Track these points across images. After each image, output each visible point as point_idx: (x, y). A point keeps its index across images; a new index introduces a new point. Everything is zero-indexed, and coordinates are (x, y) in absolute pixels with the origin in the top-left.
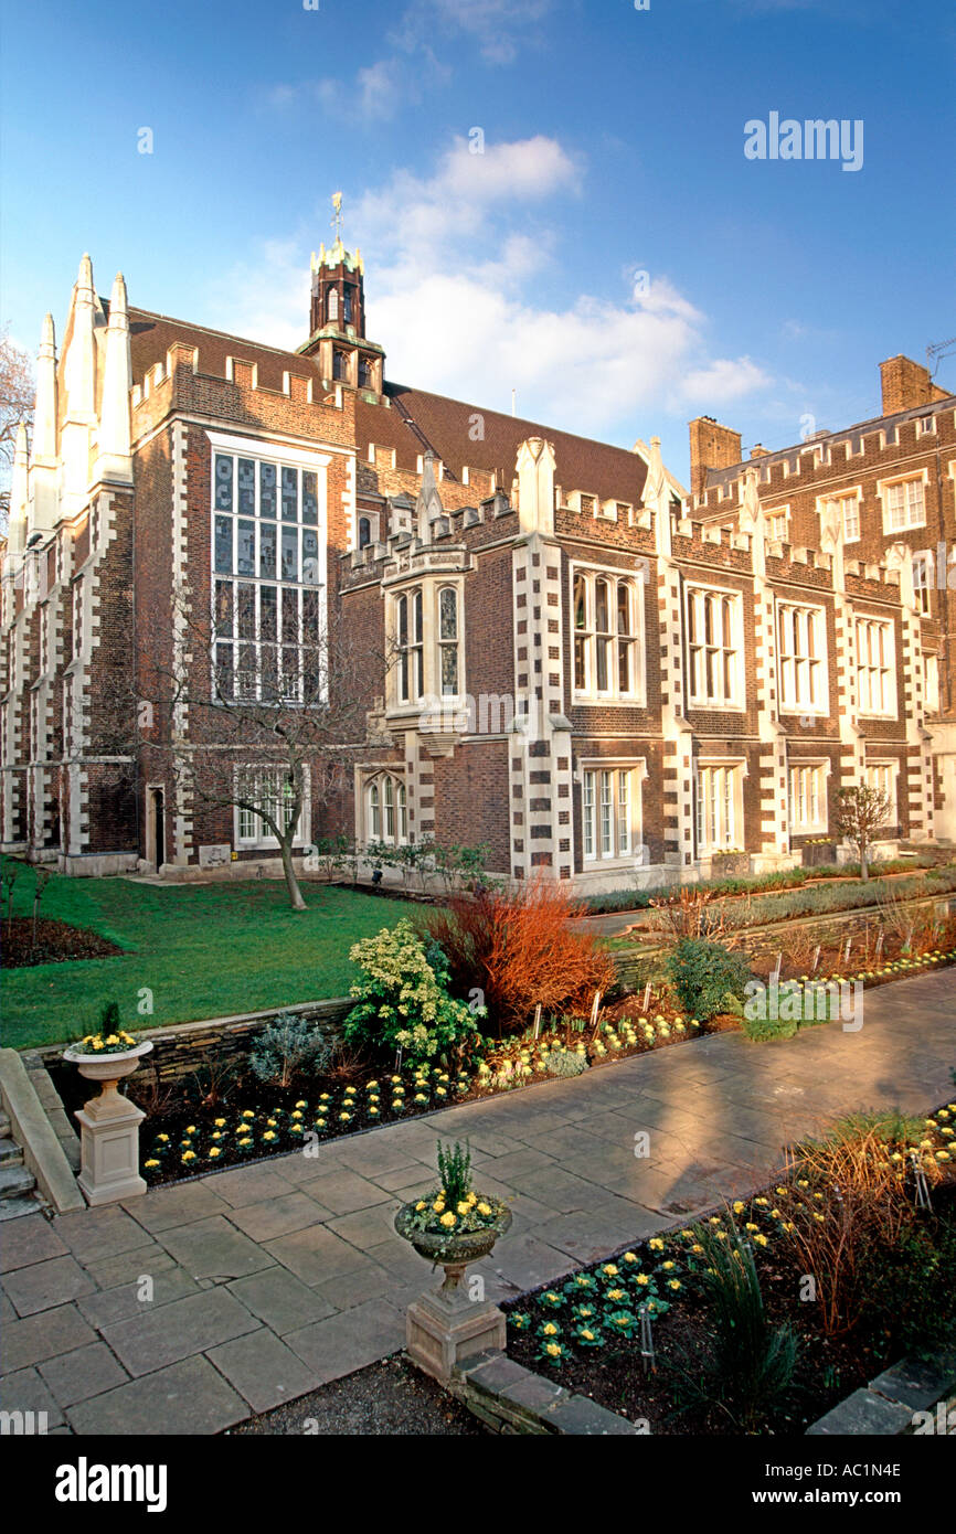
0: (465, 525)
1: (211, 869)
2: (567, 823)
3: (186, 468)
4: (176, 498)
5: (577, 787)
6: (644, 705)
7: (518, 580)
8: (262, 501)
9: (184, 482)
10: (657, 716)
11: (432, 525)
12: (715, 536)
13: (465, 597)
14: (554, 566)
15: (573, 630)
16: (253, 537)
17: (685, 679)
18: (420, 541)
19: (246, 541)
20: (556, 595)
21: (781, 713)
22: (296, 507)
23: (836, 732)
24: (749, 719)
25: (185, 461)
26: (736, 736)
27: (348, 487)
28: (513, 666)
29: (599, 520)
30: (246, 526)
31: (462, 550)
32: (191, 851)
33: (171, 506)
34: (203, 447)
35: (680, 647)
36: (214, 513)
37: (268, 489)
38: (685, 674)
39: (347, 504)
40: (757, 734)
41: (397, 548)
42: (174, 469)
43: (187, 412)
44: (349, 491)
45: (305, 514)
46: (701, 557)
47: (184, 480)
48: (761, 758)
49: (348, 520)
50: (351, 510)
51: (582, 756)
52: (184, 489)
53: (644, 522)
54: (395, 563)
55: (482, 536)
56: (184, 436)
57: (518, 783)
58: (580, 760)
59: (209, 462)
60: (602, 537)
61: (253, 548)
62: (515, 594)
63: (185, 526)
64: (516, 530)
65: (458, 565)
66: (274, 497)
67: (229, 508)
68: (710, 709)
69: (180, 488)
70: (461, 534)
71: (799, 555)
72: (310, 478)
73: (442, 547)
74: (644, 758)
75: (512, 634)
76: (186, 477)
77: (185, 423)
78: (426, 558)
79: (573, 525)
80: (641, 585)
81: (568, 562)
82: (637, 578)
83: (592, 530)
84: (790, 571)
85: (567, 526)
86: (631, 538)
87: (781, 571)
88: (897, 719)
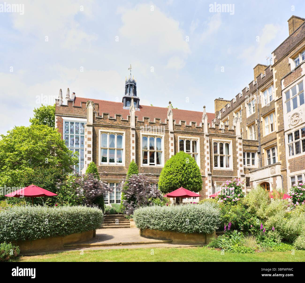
8: (76, 131)
14: (90, 131)
16: (73, 139)
19: (72, 140)
25: (57, 124)
29: (109, 119)
30: (72, 136)
34: (61, 120)
37: (77, 128)
43: (57, 114)
56: (57, 118)
59: (63, 123)
61: (73, 141)
66: (79, 130)
67: (68, 133)
77: (57, 116)
79: (101, 121)
80: (124, 135)
81: (99, 131)
82: (123, 133)
83: (107, 122)
84: (185, 129)
85: (99, 122)
86: (121, 123)
87: (180, 129)
88: (233, 170)
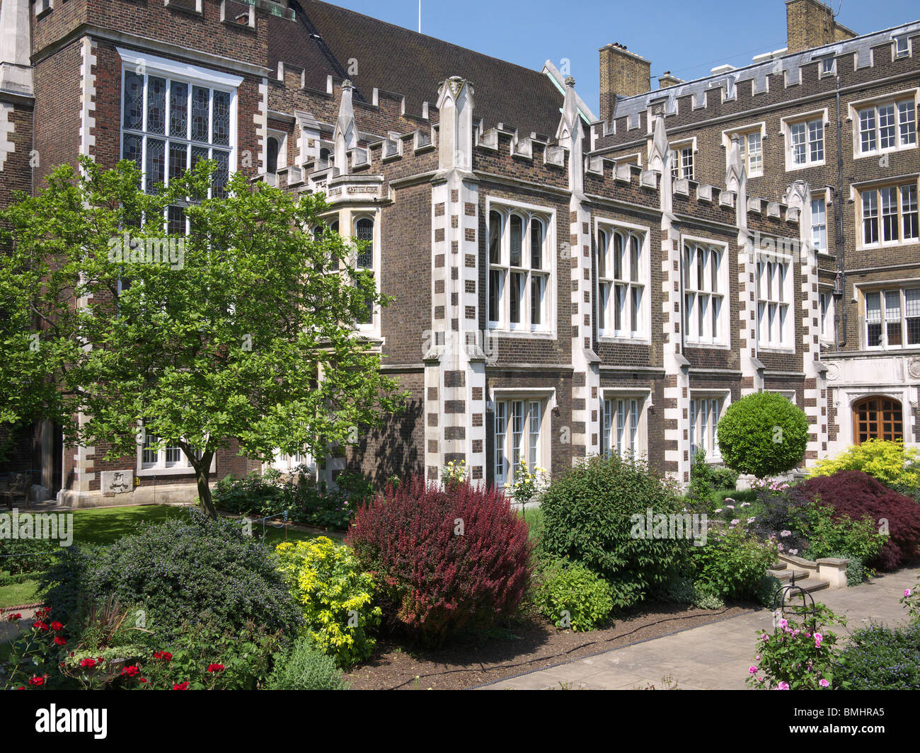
0: (384, 157)
1: (113, 495)
2: (481, 451)
3: (95, 84)
4: (83, 114)
5: (489, 415)
6: (554, 337)
7: (436, 215)
8: (172, 120)
9: (93, 99)
10: (567, 348)
11: (349, 155)
12: (624, 174)
13: (382, 228)
14: (471, 202)
15: (488, 265)
16: (162, 157)
17: (594, 313)
18: (337, 170)
19: (154, 160)
20: (474, 230)
21: (686, 346)
22: (206, 128)
23: (737, 364)
24: (654, 350)
25: (94, 78)
26: (642, 368)
27: (260, 109)
28: (430, 298)
29: (514, 157)
30: (154, 144)
31: (380, 182)
32: (92, 477)
33: (78, 123)
34: (113, 64)
35: (590, 282)
36: (122, 131)
37: (178, 108)
38: (594, 307)
39: (260, 126)
40: (662, 366)
41: (314, 175)
42: (83, 84)
43: (97, 28)
44: (261, 113)
45: (215, 135)
46: (612, 195)
47: (92, 97)
48: (666, 390)
49: (260, 142)
50: (263, 132)
51: (494, 387)
52: (93, 107)
53: (558, 159)
54: (310, 191)
55: (400, 169)
56: (93, 51)
57: (434, 412)
58: (492, 390)
59: (120, 78)
60: (518, 174)
62: (434, 228)
63: (94, 144)
64: (436, 166)
65: (375, 196)
66: (184, 116)
67: (138, 127)
68: (618, 342)
69: (87, 104)
70: (378, 166)
71: (705, 193)
72: (222, 99)
73: (360, 179)
74: (553, 389)
75: (430, 267)
76: (94, 94)
77: (94, 38)
78: (344, 188)
79: (490, 162)
80: (553, 220)
81: (485, 199)
82: (550, 215)
83: (509, 167)
84: (696, 209)
85: (485, 164)
86: (545, 175)
87: (687, 209)
88: (794, 352)
